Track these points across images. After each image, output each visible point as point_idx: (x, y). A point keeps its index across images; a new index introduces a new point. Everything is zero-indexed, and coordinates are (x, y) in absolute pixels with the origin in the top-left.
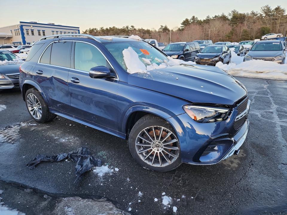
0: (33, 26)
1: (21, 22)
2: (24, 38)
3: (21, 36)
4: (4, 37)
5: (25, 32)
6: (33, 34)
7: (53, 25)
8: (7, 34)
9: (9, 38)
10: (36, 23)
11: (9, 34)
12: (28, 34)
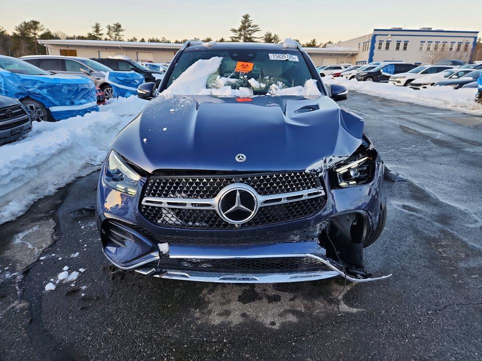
0: (392, 35)
1: (375, 30)
2: (372, 54)
3: (369, 51)
4: (347, 54)
5: (377, 45)
6: (387, 48)
7: (429, 30)
8: (352, 50)
9: (353, 55)
10: (400, 30)
11: (355, 49)
12: (380, 48)
